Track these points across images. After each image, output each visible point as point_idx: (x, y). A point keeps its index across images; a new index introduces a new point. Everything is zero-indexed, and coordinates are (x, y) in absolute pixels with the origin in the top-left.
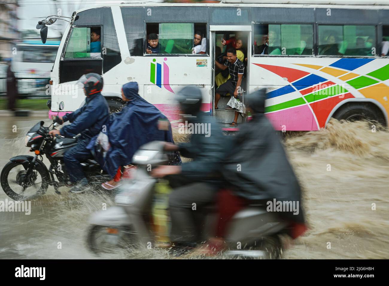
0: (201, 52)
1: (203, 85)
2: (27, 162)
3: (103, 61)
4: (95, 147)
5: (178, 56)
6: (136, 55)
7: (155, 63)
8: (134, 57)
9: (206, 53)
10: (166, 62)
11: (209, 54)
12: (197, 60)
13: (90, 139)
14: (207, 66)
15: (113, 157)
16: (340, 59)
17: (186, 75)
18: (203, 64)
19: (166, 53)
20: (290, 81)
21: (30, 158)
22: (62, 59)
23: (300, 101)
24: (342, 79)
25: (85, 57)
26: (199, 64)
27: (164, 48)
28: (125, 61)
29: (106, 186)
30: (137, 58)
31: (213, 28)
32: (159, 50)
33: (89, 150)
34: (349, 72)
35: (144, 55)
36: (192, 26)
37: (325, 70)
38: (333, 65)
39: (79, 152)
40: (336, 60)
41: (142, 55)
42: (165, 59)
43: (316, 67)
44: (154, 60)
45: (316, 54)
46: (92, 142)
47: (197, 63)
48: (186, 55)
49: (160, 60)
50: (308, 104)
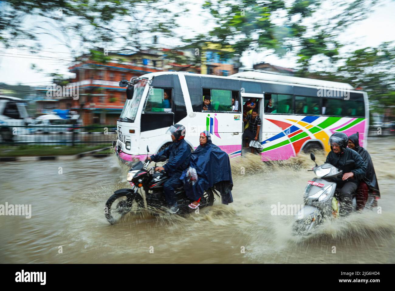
0: (236, 111)
1: (238, 133)
2: (130, 194)
3: (174, 115)
4: (186, 178)
5: (223, 112)
6: (197, 111)
7: (209, 117)
8: (195, 113)
9: (239, 111)
10: (216, 117)
11: (241, 112)
12: (234, 116)
13: (181, 173)
14: (240, 120)
15: (201, 184)
16: (305, 116)
17: (228, 125)
18: (238, 118)
19: (215, 110)
20: (283, 129)
21: (132, 191)
22: (143, 113)
23: (287, 142)
24: (307, 128)
25: (161, 112)
26: (236, 118)
27: (214, 107)
28: (190, 115)
29: (192, 206)
30: (198, 113)
31: (243, 94)
32: (211, 108)
33: (181, 181)
34: (309, 124)
35: (202, 111)
36: (230, 92)
37: (299, 123)
38: (303, 120)
39: (174, 183)
40: (304, 117)
41: (201, 111)
42: (216, 115)
43: (295, 121)
44: (209, 115)
45: (295, 113)
46: (183, 175)
47: (235, 118)
48: (228, 112)
49: (212, 115)
50: (291, 143)
